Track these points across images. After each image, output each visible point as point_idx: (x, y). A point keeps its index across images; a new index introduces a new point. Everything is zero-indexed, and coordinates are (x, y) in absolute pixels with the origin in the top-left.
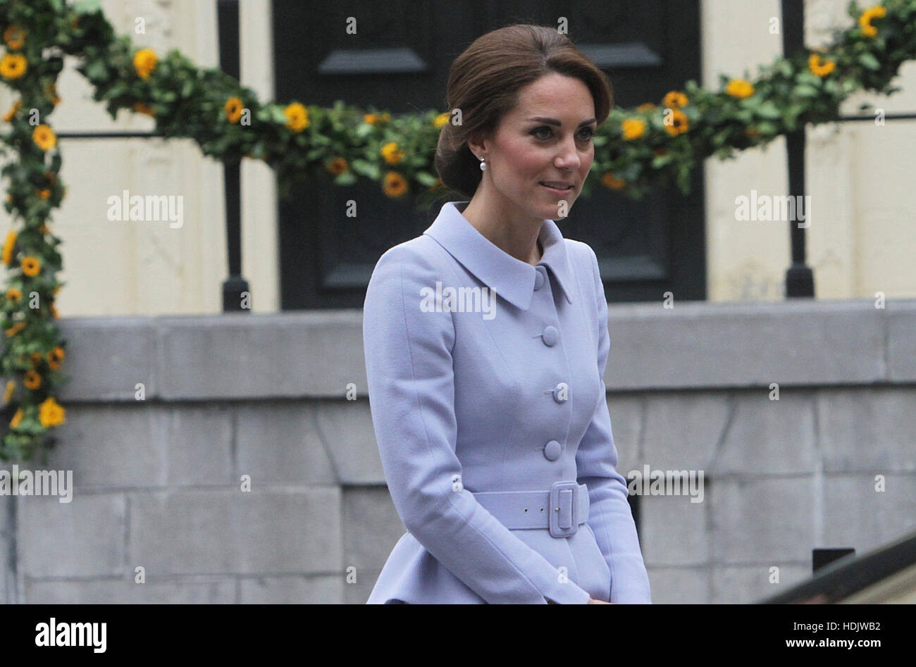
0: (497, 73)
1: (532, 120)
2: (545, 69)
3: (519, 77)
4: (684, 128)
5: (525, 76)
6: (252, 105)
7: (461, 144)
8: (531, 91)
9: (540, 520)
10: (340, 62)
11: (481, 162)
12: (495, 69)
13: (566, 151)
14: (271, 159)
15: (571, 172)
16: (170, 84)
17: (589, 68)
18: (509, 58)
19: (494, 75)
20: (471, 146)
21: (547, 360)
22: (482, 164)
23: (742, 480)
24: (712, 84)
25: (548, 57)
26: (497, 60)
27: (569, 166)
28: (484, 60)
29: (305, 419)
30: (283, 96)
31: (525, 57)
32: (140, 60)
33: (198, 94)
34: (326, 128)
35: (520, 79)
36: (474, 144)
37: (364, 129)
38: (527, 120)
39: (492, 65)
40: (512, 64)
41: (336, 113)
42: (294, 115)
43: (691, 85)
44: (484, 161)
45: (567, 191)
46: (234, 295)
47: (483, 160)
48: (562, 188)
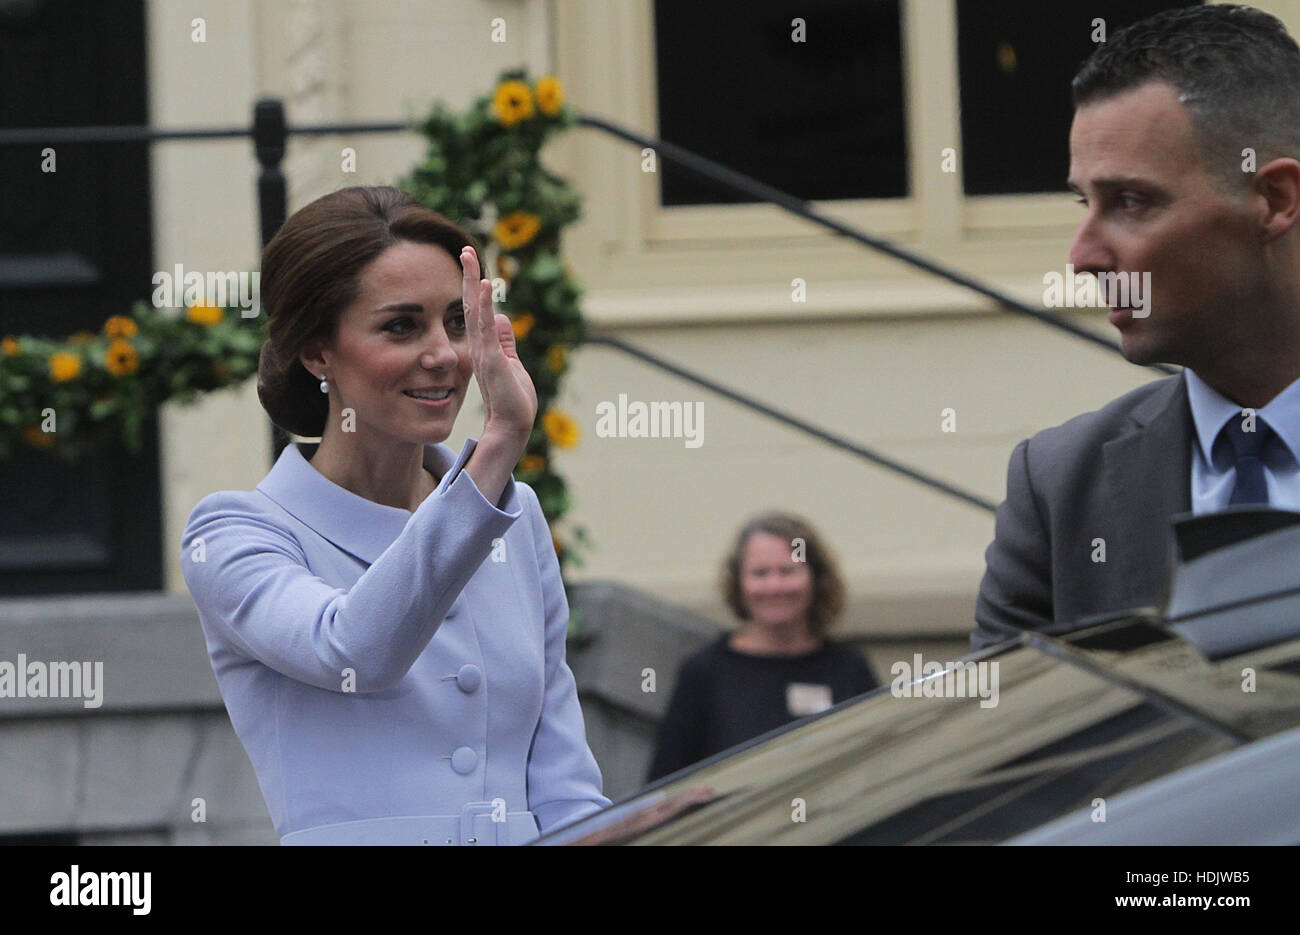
0: (325, 253)
1: (383, 310)
2: (389, 238)
3: (356, 254)
4: (132, 365)
5: (363, 252)
7: (290, 361)
8: (376, 270)
11: (321, 382)
12: (321, 249)
13: (437, 344)
15: (446, 373)
17: (449, 228)
18: (338, 232)
19: (321, 258)
20: (306, 363)
22: (323, 384)
25: (391, 222)
26: (321, 236)
27: (443, 364)
28: (305, 240)
31: (358, 227)
35: (357, 257)
36: (308, 358)
38: (377, 312)
39: (316, 245)
40: (342, 240)
43: (141, 309)
44: (325, 380)
45: (446, 401)
47: (323, 378)
48: (440, 397)
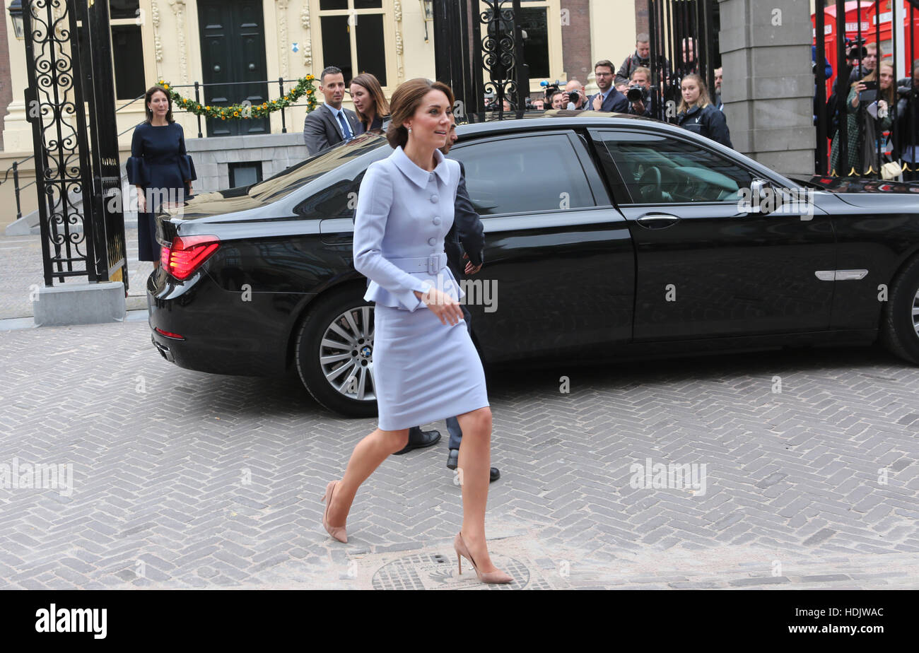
1: (429, 107)
2: (430, 89)
5: (423, 92)
6: (201, 107)
8: (426, 97)
9: (424, 268)
10: (214, 100)
13: (443, 118)
14: (204, 115)
16: (189, 104)
21: (432, 209)
22: (409, 130)
23: (277, 160)
24: (270, 102)
25: (431, 85)
29: (211, 153)
30: (206, 105)
32: (184, 101)
33: (193, 105)
34: (213, 110)
35: (421, 93)
36: (405, 123)
37: (218, 110)
38: (427, 108)
41: (214, 107)
42: (208, 108)
46: (200, 135)
